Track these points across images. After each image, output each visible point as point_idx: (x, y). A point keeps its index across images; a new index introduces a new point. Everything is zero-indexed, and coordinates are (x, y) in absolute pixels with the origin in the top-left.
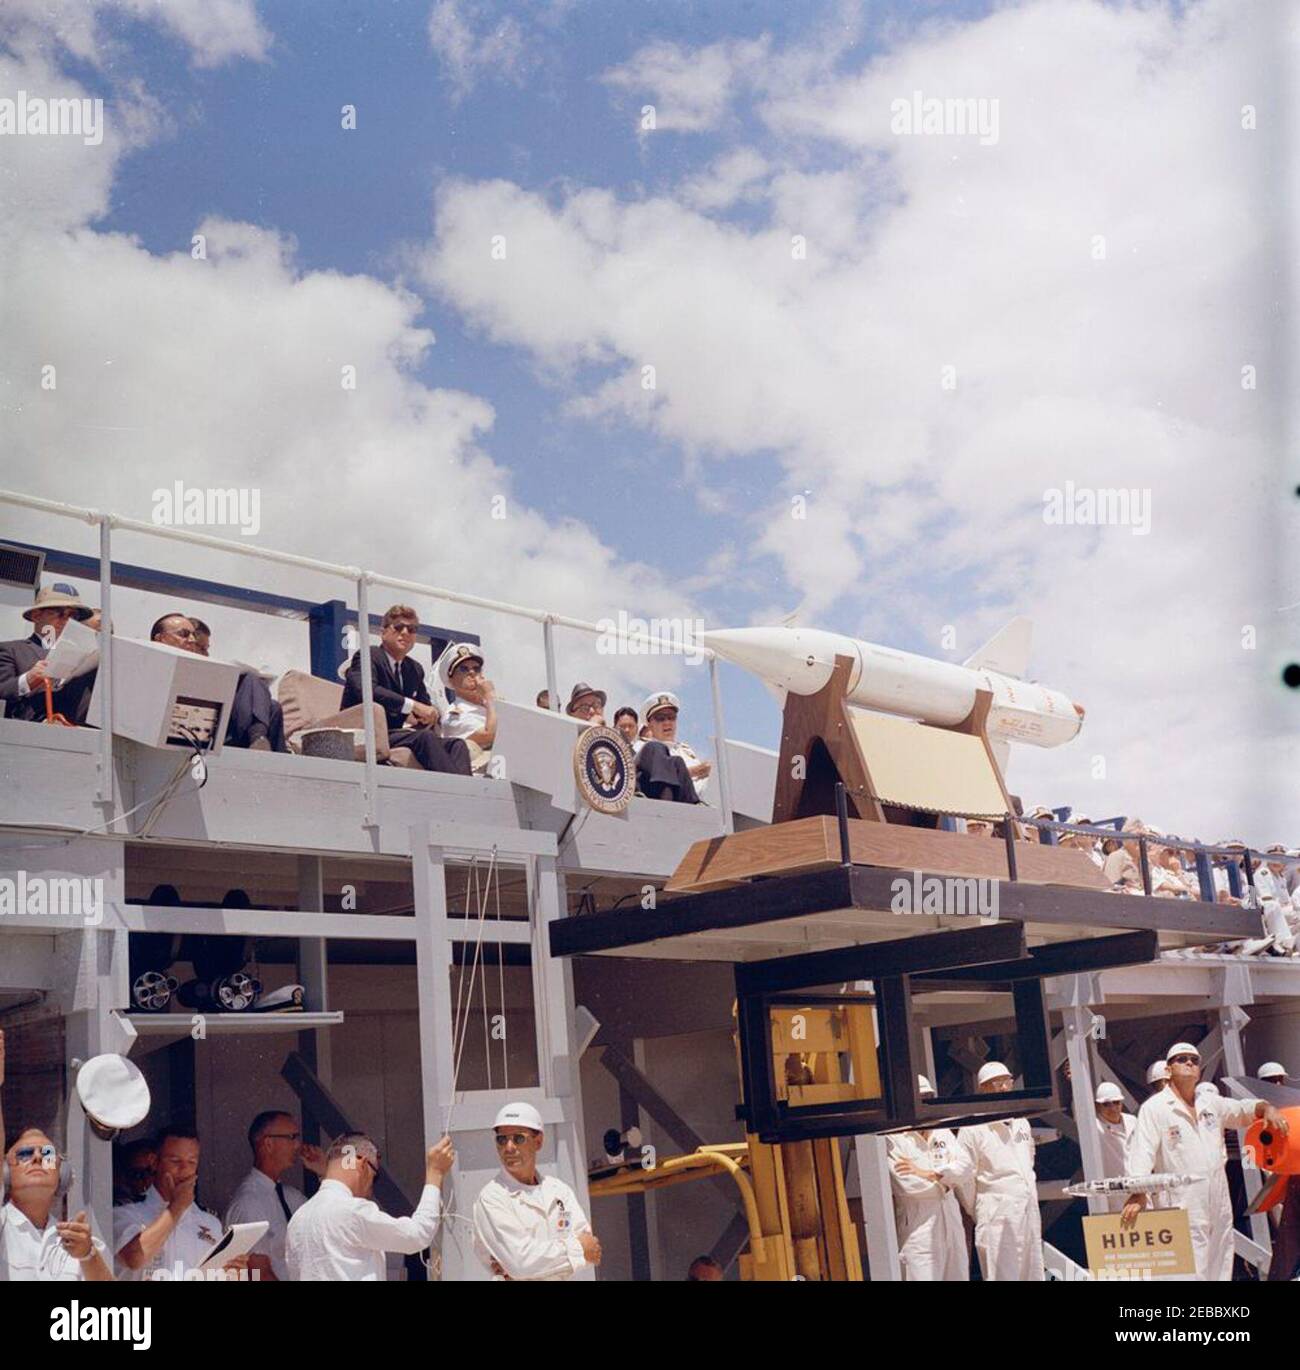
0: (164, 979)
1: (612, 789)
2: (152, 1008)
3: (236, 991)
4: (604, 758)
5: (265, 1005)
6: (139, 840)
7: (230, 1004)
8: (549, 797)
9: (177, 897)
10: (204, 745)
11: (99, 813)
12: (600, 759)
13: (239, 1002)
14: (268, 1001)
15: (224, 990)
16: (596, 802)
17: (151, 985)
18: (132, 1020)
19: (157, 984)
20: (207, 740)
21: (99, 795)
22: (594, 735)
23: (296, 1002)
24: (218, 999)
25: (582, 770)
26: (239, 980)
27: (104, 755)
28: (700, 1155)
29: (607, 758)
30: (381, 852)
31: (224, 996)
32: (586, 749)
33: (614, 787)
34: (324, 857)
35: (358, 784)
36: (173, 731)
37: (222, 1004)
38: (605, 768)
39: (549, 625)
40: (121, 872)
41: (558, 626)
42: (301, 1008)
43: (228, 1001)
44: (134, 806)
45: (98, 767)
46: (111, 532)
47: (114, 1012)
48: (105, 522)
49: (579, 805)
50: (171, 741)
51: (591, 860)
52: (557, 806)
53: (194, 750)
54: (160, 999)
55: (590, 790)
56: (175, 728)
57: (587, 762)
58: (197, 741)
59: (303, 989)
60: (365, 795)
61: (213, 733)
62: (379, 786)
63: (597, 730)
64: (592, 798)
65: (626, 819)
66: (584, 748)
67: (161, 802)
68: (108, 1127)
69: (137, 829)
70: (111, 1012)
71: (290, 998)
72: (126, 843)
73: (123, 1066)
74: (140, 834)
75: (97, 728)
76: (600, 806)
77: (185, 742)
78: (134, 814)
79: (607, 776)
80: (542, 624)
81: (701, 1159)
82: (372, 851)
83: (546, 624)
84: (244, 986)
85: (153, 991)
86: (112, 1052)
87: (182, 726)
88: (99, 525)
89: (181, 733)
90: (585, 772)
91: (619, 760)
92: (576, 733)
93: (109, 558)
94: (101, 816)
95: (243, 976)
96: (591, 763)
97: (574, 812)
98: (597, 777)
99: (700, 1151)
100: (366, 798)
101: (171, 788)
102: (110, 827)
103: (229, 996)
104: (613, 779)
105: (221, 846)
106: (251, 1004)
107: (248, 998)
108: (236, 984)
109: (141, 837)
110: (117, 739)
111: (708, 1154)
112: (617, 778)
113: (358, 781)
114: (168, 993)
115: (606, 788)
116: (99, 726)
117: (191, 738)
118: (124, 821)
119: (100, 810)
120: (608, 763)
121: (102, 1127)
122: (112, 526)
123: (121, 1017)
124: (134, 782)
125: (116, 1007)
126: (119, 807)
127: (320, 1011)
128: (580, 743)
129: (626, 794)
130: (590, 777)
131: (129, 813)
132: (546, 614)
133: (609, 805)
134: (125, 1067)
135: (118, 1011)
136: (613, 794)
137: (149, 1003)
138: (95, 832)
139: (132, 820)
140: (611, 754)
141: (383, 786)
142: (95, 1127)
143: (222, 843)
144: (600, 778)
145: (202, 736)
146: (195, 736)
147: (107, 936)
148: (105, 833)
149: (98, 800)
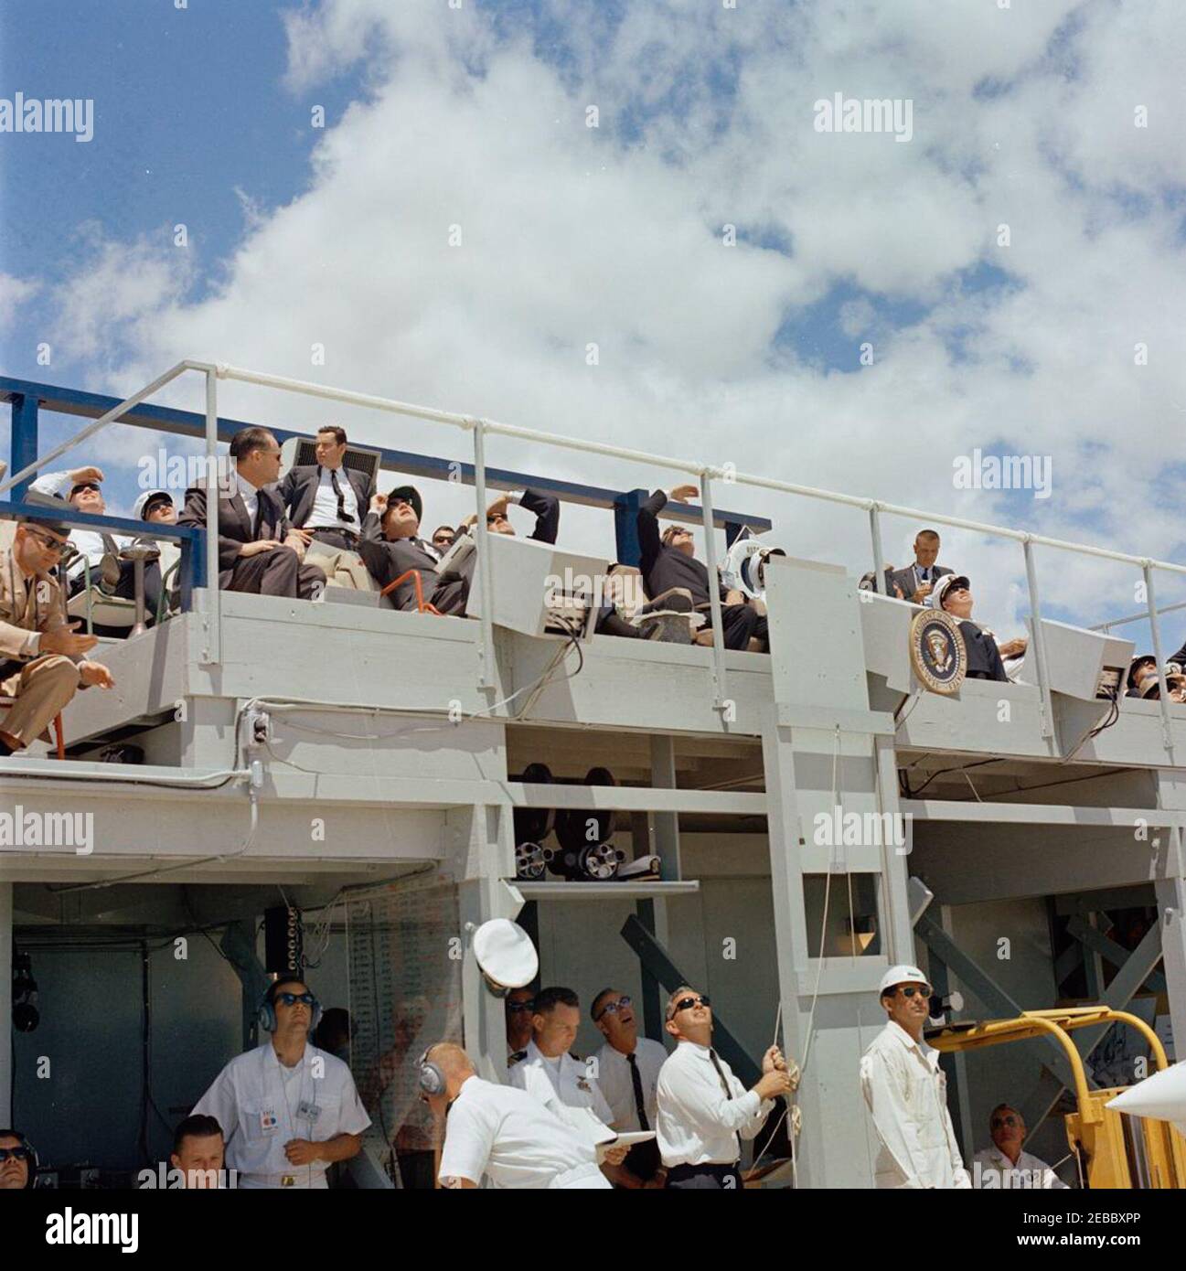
0: (539, 849)
1: (945, 670)
2: (530, 876)
3: (601, 861)
4: (937, 639)
5: (626, 874)
6: (518, 723)
7: (597, 873)
8: (885, 679)
9: (550, 775)
10: (578, 633)
11: (483, 698)
12: (933, 641)
13: (604, 871)
14: (629, 870)
15: (590, 860)
16: (931, 683)
17: (528, 855)
18: (519, 887)
19: (534, 854)
20: (579, 629)
21: (482, 681)
22: (928, 618)
23: (654, 871)
24: (586, 868)
25: (918, 652)
26: (605, 850)
27: (486, 645)
28: (1024, 1019)
29: (940, 641)
30: (730, 731)
31: (591, 865)
32: (920, 631)
33: (946, 668)
34: (674, 737)
35: (708, 668)
36: (550, 621)
37: (588, 872)
38: (938, 650)
39: (876, 512)
40: (502, 750)
41: (883, 513)
42: (657, 877)
43: (595, 870)
44: (513, 694)
45: (481, 656)
46: (485, 435)
47: (502, 880)
48: (479, 428)
49: (914, 686)
50: (549, 630)
51: (920, 739)
52: (891, 687)
53: (570, 639)
54: (537, 868)
55: (925, 672)
56: (551, 618)
57: (922, 645)
58: (572, 630)
59: (659, 859)
60: (714, 678)
61: (584, 622)
62: (727, 670)
63: (929, 613)
64: (927, 679)
65: (958, 699)
66: (918, 630)
67: (538, 687)
68: (500, 986)
69: (517, 713)
70: (500, 880)
71: (648, 868)
72: (506, 725)
73: (512, 929)
74: (519, 717)
75: (476, 619)
76: (935, 687)
77: (562, 631)
78: (513, 700)
79: (940, 658)
80: (868, 512)
81: (1026, 1023)
82: (722, 731)
83: (872, 512)
84: (609, 855)
85: (530, 859)
86: (502, 917)
87: (558, 616)
88: (472, 430)
89: (557, 623)
90: (920, 654)
91: (950, 640)
92: (910, 615)
93: (483, 462)
94: (485, 701)
95: (608, 847)
96: (926, 646)
97: (908, 692)
98: (931, 659)
99: (1024, 1016)
100: (715, 681)
101: (547, 677)
102: (493, 711)
103: (595, 865)
104: (945, 660)
105: (589, 727)
106: (615, 873)
107: (612, 867)
108: (602, 854)
109: (519, 720)
110: (496, 628)
111: (1032, 1019)
112: (950, 659)
113: (707, 665)
114: (543, 863)
115: (940, 669)
116: (480, 617)
117: (567, 627)
118: (505, 706)
119: (484, 695)
120: (941, 645)
121: (496, 986)
122: (484, 431)
123: (510, 885)
124: (511, 669)
125: (504, 876)
126: (499, 694)
127: (676, 880)
128: (916, 625)
129: (959, 675)
130: (924, 659)
131: (509, 699)
132: (872, 502)
133: (943, 686)
134: (514, 932)
135: (506, 879)
136: (945, 675)
137: (527, 871)
138: (481, 715)
139: (512, 705)
140: (943, 636)
141: (731, 670)
142: (490, 986)
143: (590, 724)
144: (934, 659)
145: (575, 624)
146: (570, 624)
147: (495, 811)
148: (489, 717)
149: (481, 686)
